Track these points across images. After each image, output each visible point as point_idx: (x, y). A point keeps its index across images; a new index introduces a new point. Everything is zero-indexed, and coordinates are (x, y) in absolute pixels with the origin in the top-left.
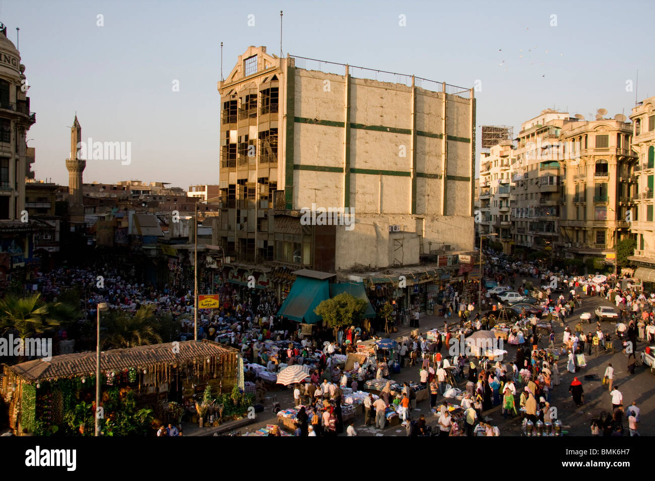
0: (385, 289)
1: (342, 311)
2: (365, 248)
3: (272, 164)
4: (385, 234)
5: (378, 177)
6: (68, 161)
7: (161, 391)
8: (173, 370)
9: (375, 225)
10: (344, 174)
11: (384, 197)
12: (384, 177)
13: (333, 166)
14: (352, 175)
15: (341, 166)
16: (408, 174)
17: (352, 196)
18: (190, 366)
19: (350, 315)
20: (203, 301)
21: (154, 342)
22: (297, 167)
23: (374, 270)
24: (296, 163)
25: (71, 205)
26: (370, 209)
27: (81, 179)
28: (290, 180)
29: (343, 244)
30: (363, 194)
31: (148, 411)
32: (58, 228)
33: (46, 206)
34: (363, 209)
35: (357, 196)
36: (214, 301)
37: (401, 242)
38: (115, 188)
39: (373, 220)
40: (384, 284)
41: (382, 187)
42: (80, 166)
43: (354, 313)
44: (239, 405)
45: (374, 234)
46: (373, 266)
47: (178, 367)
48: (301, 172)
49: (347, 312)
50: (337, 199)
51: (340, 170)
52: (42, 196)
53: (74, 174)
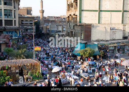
0: (104, 46)
1: (85, 52)
2: (102, 34)
3: (76, 10)
4: (109, 30)
5: (110, 12)
6: (40, 10)
7: (16, 72)
8: (19, 66)
9: (105, 27)
10: (98, 12)
11: (112, 19)
12: (112, 12)
13: (95, 10)
14: (101, 12)
15: (97, 10)
16: (121, 11)
17: (100, 19)
18: (25, 66)
19: (88, 54)
20: (36, 48)
21: (23, 58)
22: (83, 10)
23: (104, 41)
24: (82, 9)
25: (41, 22)
26: (107, 22)
27: (43, 15)
28: (80, 14)
29: (94, 33)
30: (105, 18)
31: (9, 77)
32: (35, 28)
33: (32, 22)
34: (104, 23)
35: (102, 18)
36: (39, 48)
37: (115, 32)
38: (57, 17)
39: (105, 26)
40: (104, 45)
41: (111, 16)
42: (43, 12)
43: (89, 53)
44: (38, 77)
45: (105, 30)
46: (104, 39)
47: (21, 66)
48: (84, 12)
49: (87, 53)
50: (96, 20)
51: (97, 11)
52: (31, 20)
53: (41, 14)
